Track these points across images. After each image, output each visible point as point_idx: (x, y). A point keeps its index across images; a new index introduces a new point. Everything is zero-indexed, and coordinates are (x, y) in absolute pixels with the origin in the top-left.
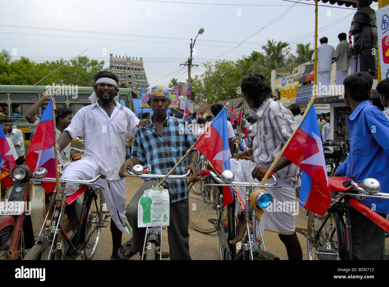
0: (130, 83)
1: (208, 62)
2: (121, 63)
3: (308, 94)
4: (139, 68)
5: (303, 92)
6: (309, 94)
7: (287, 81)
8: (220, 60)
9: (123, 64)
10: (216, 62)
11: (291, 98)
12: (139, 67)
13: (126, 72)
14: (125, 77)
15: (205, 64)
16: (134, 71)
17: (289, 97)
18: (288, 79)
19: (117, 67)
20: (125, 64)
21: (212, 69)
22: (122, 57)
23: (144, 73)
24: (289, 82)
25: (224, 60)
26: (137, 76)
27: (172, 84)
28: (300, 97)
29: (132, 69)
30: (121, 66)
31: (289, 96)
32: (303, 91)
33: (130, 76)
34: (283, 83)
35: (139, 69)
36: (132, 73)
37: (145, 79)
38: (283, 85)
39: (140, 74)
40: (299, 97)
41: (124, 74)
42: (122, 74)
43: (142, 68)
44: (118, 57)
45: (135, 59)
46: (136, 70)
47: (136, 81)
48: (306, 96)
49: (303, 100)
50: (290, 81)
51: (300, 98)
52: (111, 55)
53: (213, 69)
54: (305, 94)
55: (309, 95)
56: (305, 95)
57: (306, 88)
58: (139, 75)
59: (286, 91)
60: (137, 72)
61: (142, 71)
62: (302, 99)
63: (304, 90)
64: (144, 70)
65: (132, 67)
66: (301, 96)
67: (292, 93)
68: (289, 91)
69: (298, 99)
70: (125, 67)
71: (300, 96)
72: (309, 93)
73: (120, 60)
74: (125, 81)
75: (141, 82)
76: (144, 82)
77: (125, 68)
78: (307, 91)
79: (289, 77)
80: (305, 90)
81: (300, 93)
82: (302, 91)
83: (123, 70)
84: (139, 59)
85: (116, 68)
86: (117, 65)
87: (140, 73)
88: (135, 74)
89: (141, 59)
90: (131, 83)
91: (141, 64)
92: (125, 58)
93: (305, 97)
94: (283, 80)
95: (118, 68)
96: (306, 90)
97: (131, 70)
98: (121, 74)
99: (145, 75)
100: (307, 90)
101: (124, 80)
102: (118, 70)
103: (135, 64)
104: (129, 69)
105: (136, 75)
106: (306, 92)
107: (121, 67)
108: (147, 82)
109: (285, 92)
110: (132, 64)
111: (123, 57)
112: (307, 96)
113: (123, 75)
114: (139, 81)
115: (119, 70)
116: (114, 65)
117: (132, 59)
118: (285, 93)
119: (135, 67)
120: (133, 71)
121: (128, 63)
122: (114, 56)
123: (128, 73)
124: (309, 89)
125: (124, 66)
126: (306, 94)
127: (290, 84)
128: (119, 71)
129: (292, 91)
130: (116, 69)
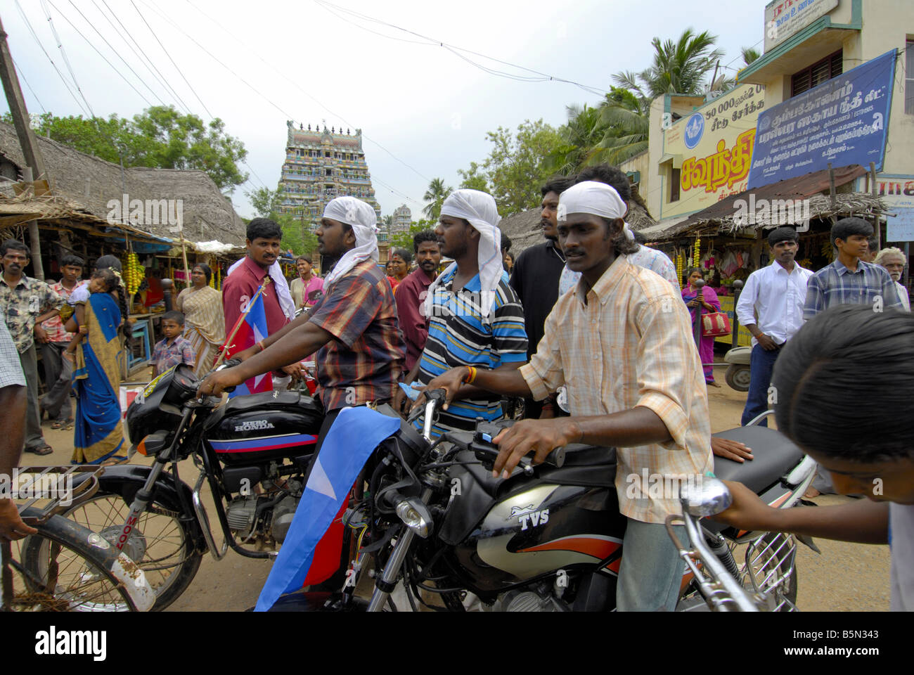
0: (328, 187)
1: (500, 129)
2: (311, 142)
3: (826, 133)
4: (352, 154)
5: (790, 128)
6: (830, 128)
7: (709, 123)
8: (528, 122)
9: (314, 144)
10: (521, 128)
11: (720, 190)
12: (352, 152)
13: (322, 162)
14: (318, 173)
15: (491, 135)
16: (341, 160)
17: (714, 185)
18: (710, 115)
19: (302, 150)
20: (319, 143)
21: (510, 145)
22: (314, 129)
23: (364, 164)
24: (716, 125)
25: (540, 122)
26: (346, 172)
27: (432, 192)
28: (772, 156)
29: (336, 156)
30: (310, 147)
31: (712, 182)
32: (793, 124)
33: (329, 172)
34: (691, 136)
35: (352, 156)
36: (334, 163)
37: (366, 177)
38: (691, 142)
39: (354, 167)
40: (769, 160)
41: (316, 166)
42: (313, 166)
43: (360, 153)
44: (306, 128)
45: (345, 133)
46: (344, 158)
47: (342, 183)
48: (809, 143)
49: (789, 168)
50: (721, 119)
51: (776, 164)
52: (289, 124)
53: (512, 147)
54: (802, 137)
55: (828, 137)
56: (805, 140)
57: (811, 106)
58: (351, 169)
59: (703, 163)
60: (347, 163)
61: (359, 161)
62: (784, 163)
63: (797, 119)
64: (364, 159)
65: (336, 150)
66: (780, 152)
67: (725, 167)
68: (713, 160)
69: (760, 169)
70: (319, 151)
71: (773, 151)
72: (826, 125)
73: (309, 136)
74: (317, 182)
75: (355, 185)
76: (362, 185)
77: (319, 153)
78: (817, 117)
79: (716, 105)
80: (804, 115)
81: (774, 140)
82: (782, 124)
83: (316, 158)
84: (353, 133)
85: (298, 152)
86: (302, 147)
87: (356, 164)
88: (342, 166)
89: (359, 132)
90: (331, 187)
91: (358, 145)
92: (322, 130)
93: (803, 150)
94: (691, 123)
95: (302, 152)
96: (815, 111)
97: (333, 156)
98: (310, 166)
99: (365, 170)
100: (819, 110)
101: (316, 179)
102: (302, 157)
103: (344, 144)
104: (328, 155)
105: (345, 169)
106: (811, 125)
107: (310, 150)
108: (369, 186)
109: (700, 167)
110: (336, 144)
111: (318, 129)
112: (812, 147)
113: (314, 169)
114: (351, 182)
115: (307, 157)
116: (294, 146)
117: (337, 132)
118: (698, 171)
119: (344, 151)
120: (338, 159)
121: (327, 141)
122: (297, 126)
123: (325, 164)
124: (827, 106)
125: (318, 148)
126: (810, 135)
127: (721, 133)
128: (306, 160)
129: (728, 159)
130: (299, 156)
